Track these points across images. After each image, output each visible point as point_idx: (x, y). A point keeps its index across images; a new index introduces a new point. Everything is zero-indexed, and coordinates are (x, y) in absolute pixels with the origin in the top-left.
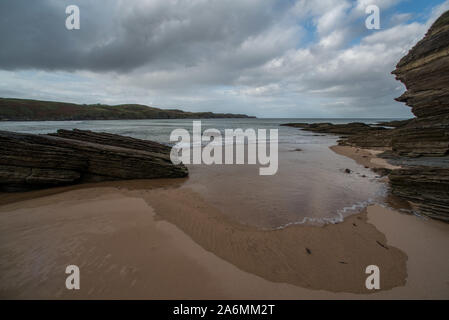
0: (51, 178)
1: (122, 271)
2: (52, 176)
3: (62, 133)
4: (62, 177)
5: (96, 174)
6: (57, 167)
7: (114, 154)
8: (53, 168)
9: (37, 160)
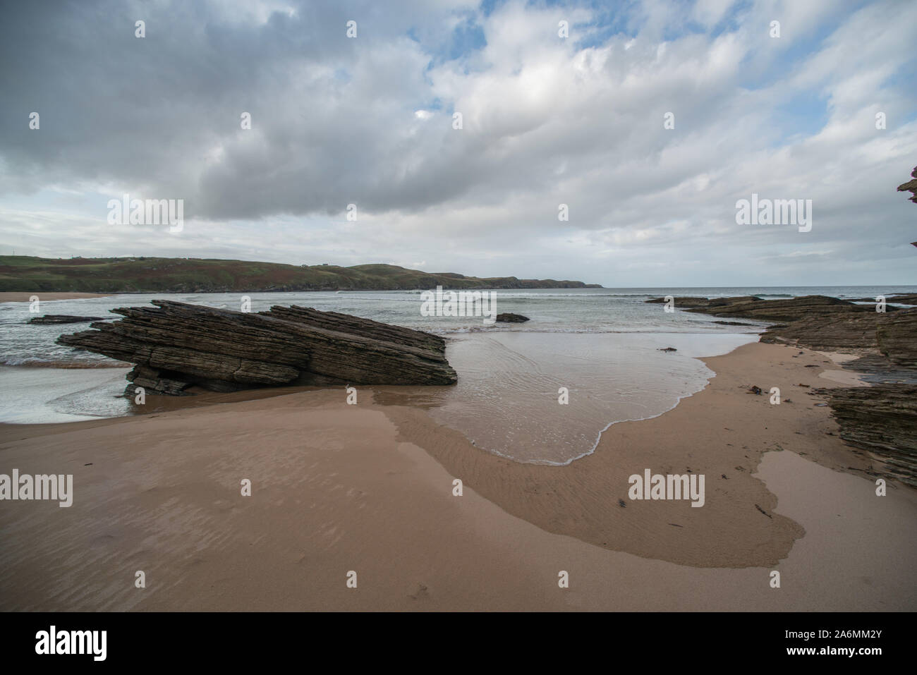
0: (262, 375)
1: (349, 492)
2: (265, 372)
3: (277, 311)
4: (276, 374)
5: (320, 374)
6: (271, 361)
7: (345, 345)
8: (266, 362)
9: (250, 349)
